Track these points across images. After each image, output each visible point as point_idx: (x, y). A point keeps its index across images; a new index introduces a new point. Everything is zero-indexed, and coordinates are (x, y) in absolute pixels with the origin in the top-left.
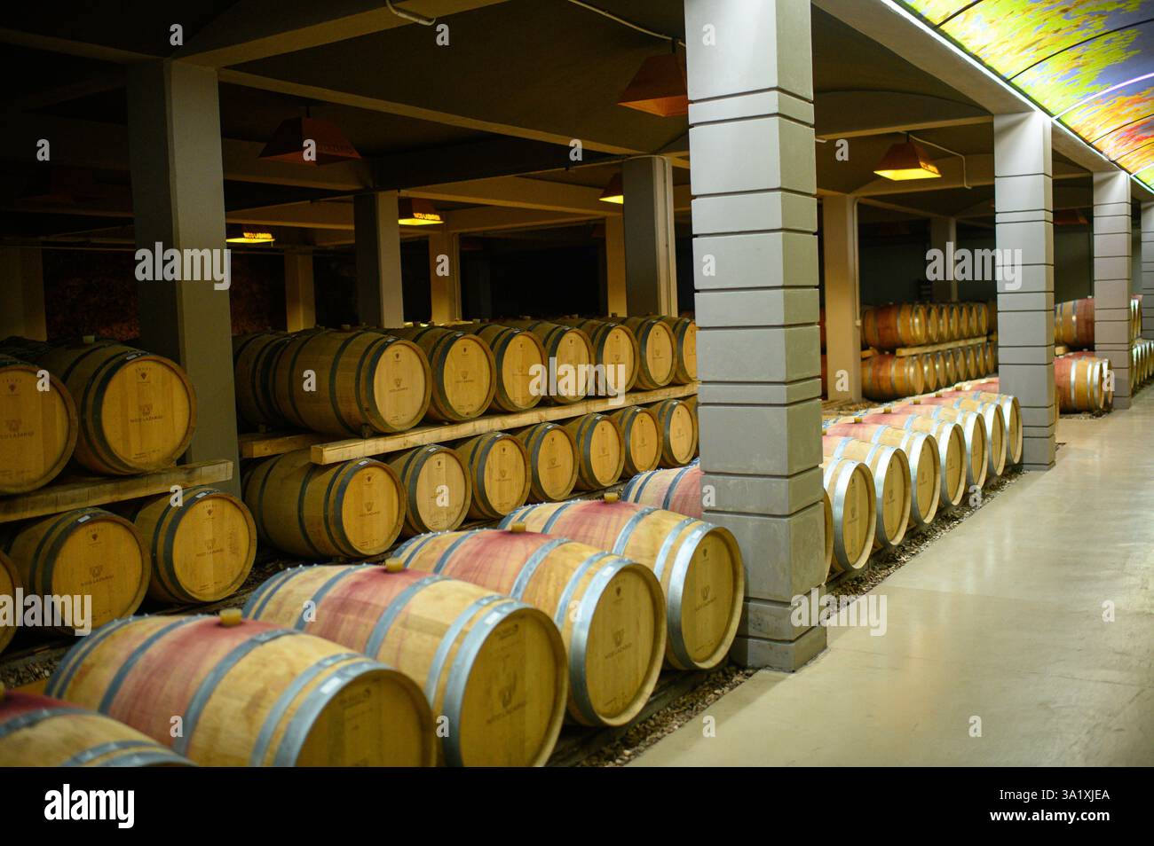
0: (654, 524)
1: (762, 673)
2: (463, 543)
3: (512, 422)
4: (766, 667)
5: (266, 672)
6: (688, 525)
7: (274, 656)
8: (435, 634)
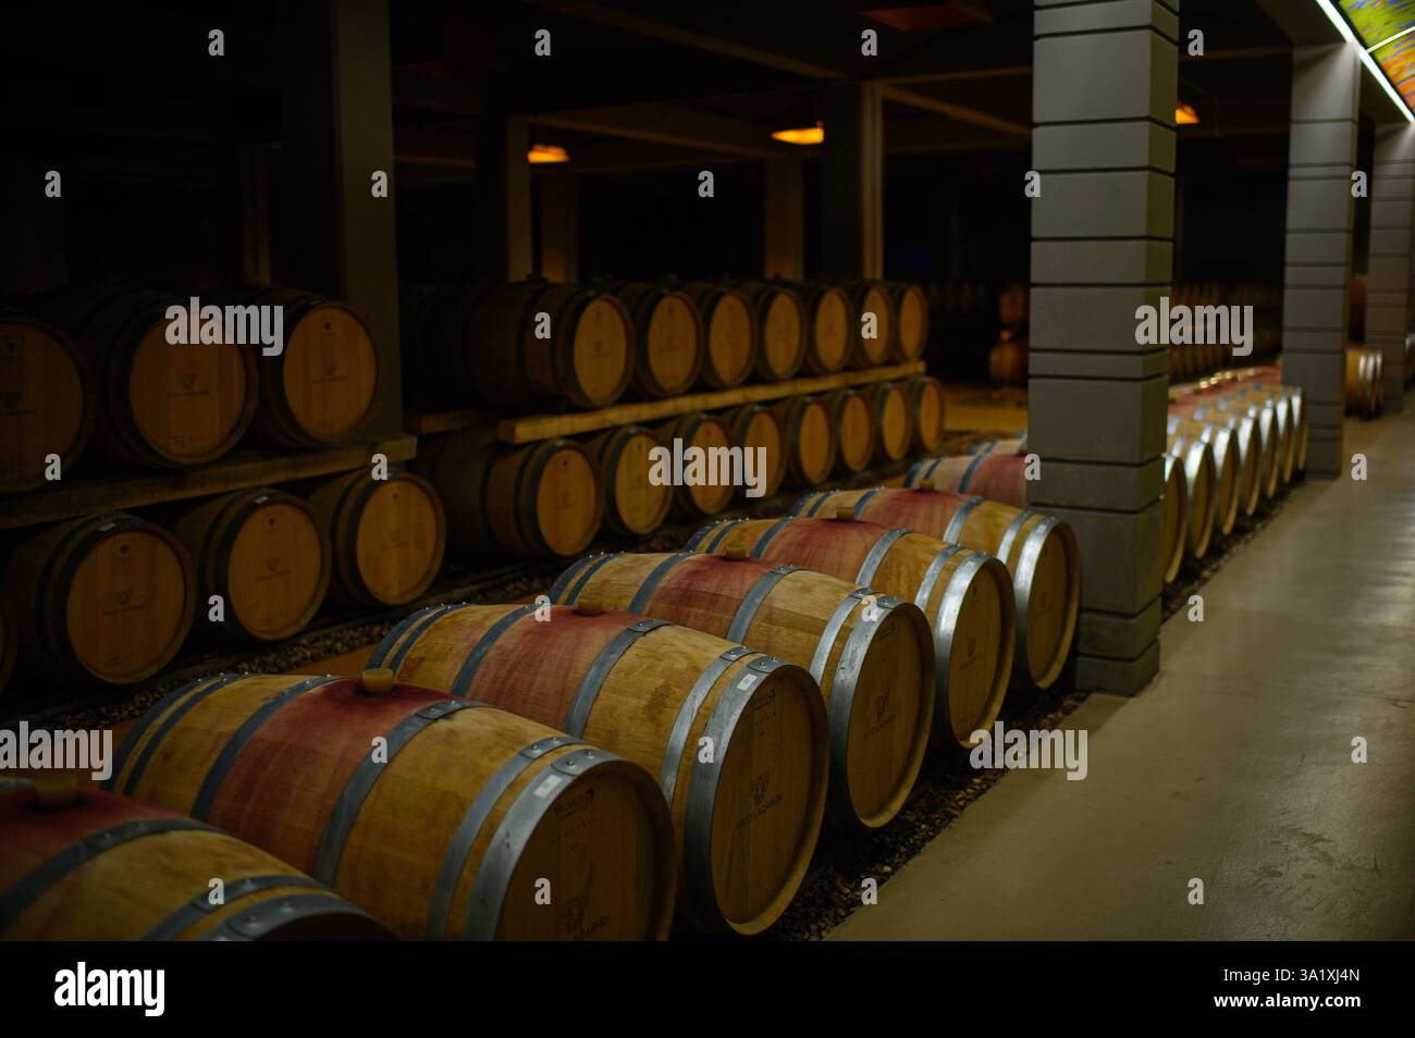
0: (987, 516)
1: (1096, 697)
2: (779, 533)
3: (716, 401)
4: (1099, 689)
5: (662, 666)
6: (1028, 519)
7: (665, 649)
8: (810, 632)
